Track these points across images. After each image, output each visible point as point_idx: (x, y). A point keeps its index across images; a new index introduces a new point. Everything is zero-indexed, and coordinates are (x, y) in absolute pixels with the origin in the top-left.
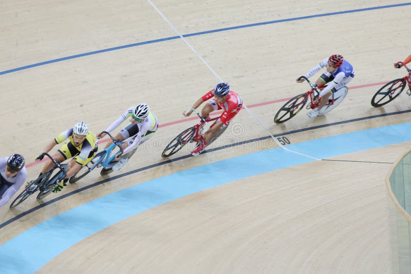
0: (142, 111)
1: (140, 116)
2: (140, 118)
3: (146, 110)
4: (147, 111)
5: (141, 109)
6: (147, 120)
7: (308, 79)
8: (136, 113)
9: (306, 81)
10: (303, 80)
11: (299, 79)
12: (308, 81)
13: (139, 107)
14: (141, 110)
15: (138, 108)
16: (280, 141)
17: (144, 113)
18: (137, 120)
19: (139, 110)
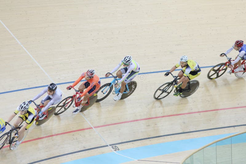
0: (128, 60)
1: (126, 62)
2: (127, 63)
6: (132, 64)
7: (227, 55)
8: (124, 60)
9: (225, 56)
10: (224, 56)
11: (221, 55)
12: (226, 56)
15: (125, 58)
16: (113, 148)
17: (129, 61)
18: (125, 64)
19: (126, 59)
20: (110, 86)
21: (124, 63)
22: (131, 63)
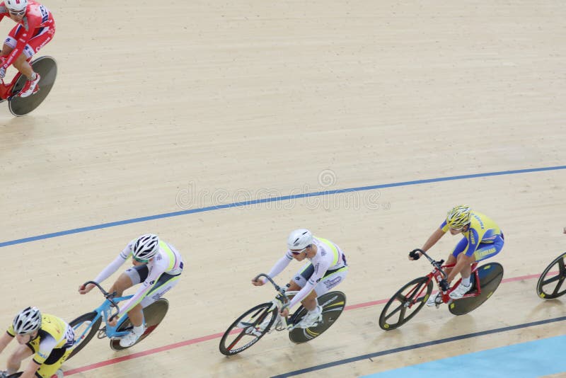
0: (146, 248)
1: (141, 255)
2: (144, 257)
3: (151, 246)
4: (153, 247)
5: (143, 244)
6: (159, 257)
8: (135, 249)
13: (141, 242)
14: (142, 247)
15: (139, 242)
17: (149, 251)
18: (138, 260)
19: (140, 246)
20: (95, 320)
21: (134, 257)
22: (156, 256)
